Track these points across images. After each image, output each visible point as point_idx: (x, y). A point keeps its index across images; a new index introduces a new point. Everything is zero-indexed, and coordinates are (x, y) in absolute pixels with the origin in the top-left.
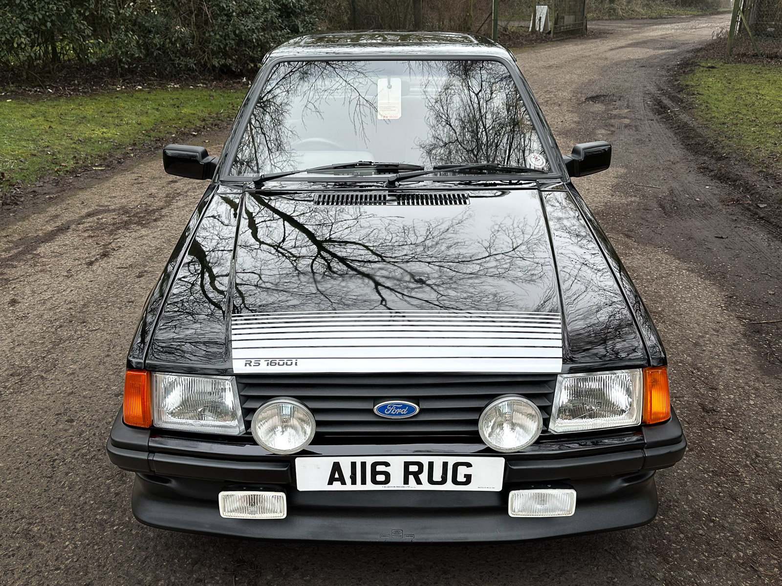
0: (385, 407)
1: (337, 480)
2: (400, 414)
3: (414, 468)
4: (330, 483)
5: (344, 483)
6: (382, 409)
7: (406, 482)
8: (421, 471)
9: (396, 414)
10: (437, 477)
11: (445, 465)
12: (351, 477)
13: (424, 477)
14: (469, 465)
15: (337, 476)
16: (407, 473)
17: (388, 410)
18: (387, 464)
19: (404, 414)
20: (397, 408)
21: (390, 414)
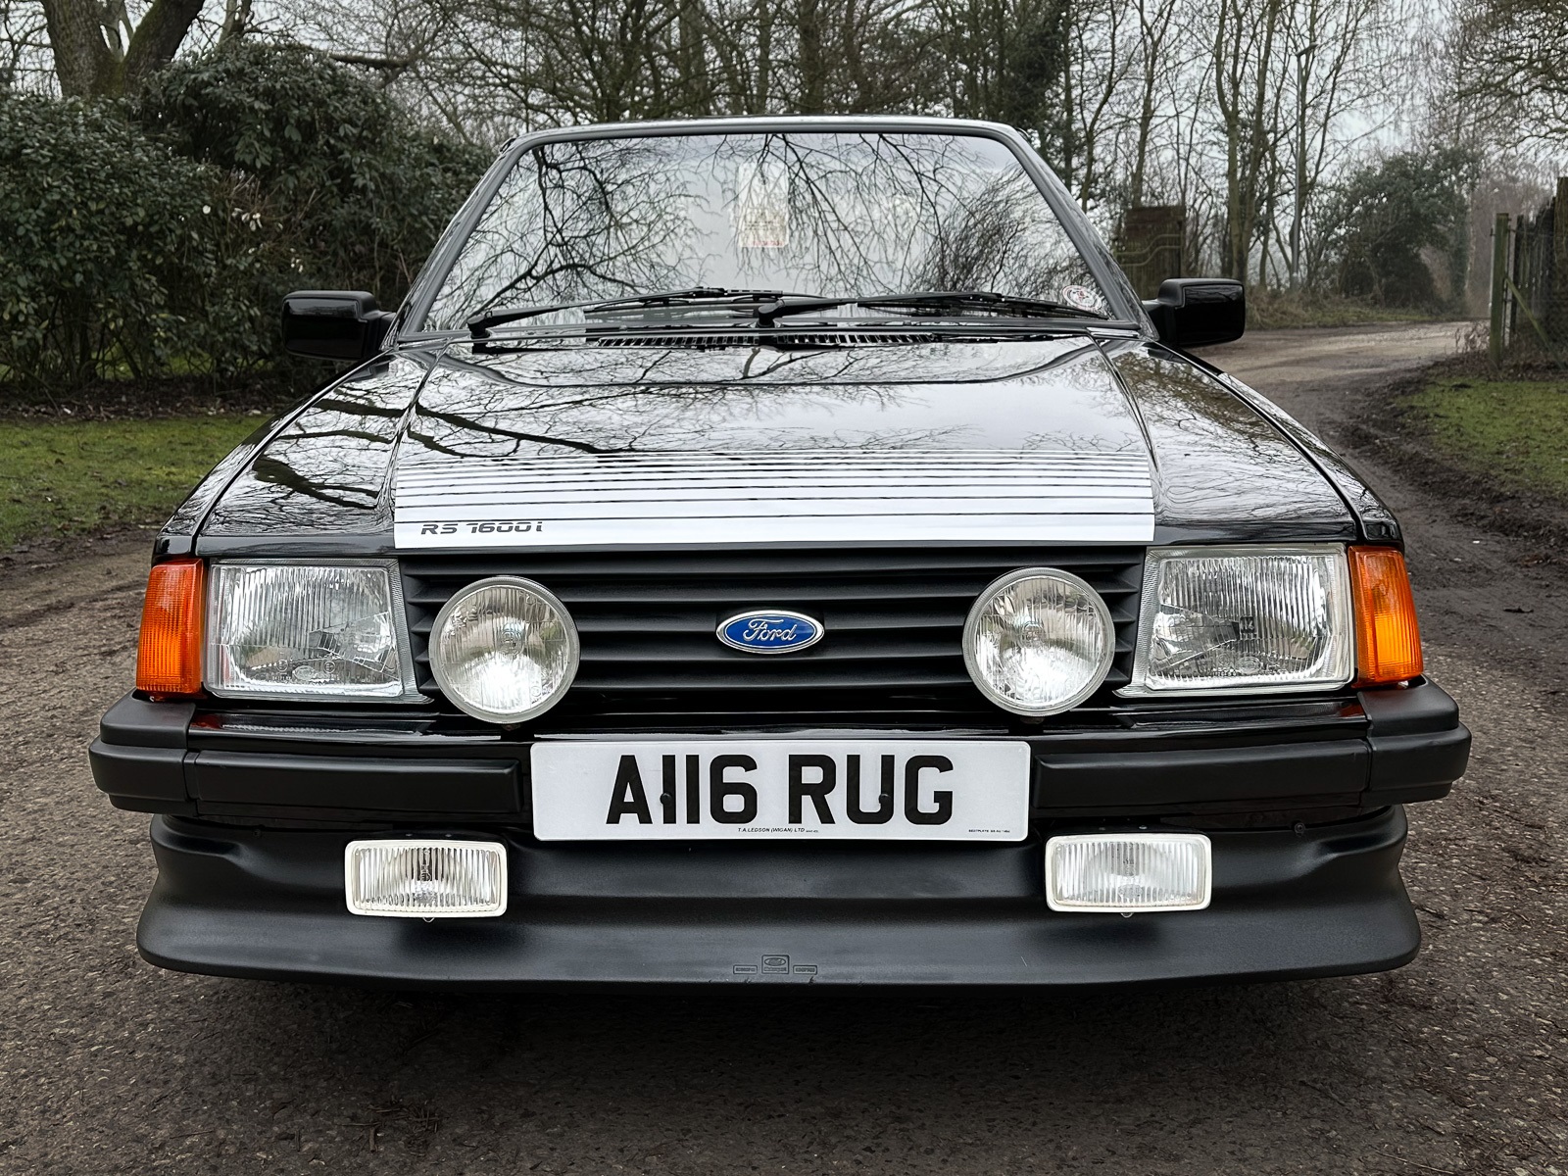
0: (743, 624)
1: (628, 808)
2: (778, 641)
3: (812, 775)
4: (613, 818)
5: (645, 819)
6: (736, 631)
7: (795, 816)
8: (829, 783)
9: (768, 643)
10: (869, 803)
11: (888, 762)
12: (663, 799)
13: (837, 800)
14: (943, 764)
15: (629, 797)
16: (797, 789)
17: (751, 632)
18: (748, 764)
19: (787, 642)
20: (771, 626)
21: (756, 642)
